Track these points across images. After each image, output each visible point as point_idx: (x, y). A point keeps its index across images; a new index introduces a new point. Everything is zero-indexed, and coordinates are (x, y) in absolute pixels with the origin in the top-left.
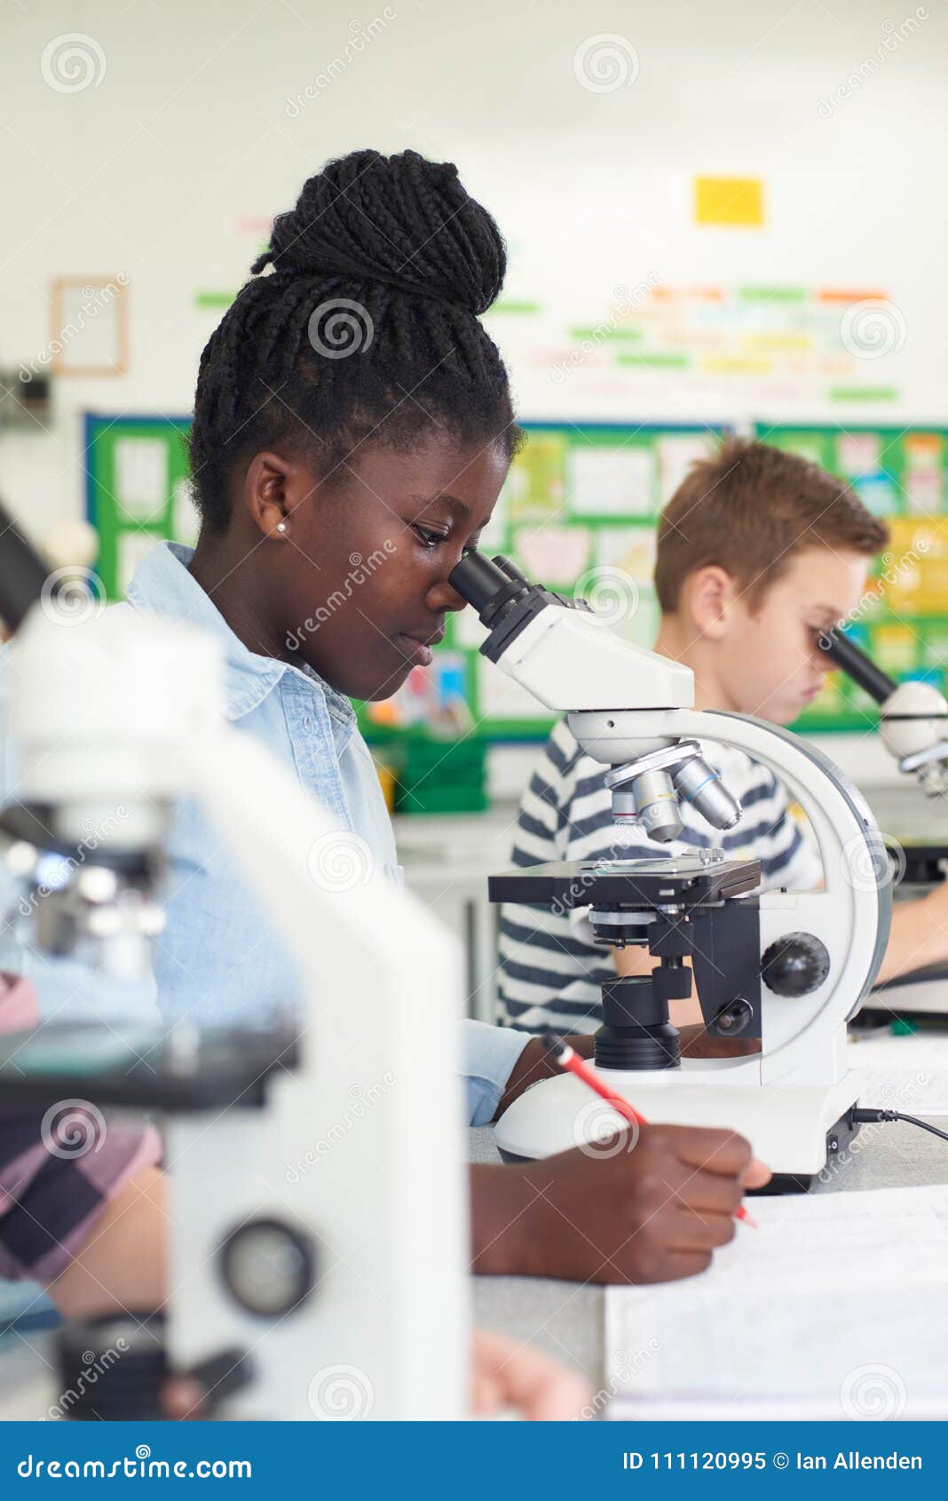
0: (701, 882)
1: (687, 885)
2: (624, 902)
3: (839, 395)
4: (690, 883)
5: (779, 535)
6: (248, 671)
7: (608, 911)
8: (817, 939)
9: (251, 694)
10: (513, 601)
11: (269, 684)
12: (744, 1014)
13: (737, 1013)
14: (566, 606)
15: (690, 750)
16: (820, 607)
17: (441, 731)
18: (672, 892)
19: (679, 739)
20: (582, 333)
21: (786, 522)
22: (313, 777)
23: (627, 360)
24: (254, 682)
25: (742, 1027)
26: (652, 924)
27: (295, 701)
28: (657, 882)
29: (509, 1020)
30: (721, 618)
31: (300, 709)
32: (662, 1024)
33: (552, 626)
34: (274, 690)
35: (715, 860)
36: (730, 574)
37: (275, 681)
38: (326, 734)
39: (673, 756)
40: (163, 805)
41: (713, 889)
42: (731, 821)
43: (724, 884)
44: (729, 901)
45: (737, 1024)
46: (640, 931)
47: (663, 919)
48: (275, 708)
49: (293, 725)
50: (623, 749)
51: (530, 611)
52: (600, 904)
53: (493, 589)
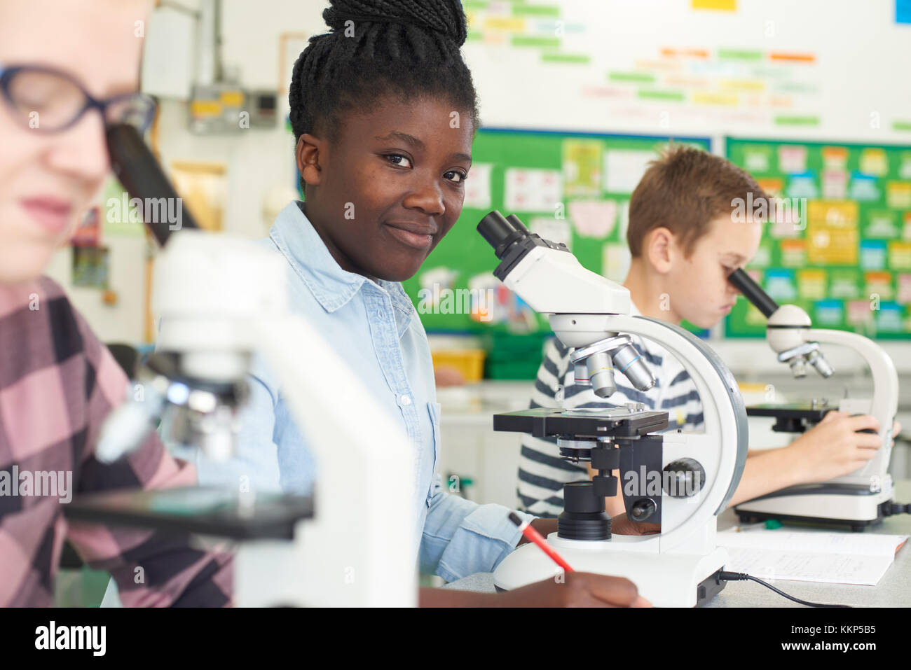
0: (624, 423)
1: (615, 425)
2: (577, 434)
3: (781, 121)
4: (617, 423)
5: (704, 207)
6: (342, 282)
7: (568, 440)
8: (697, 463)
9: (343, 296)
10: (516, 243)
11: (354, 290)
12: (650, 508)
13: (645, 507)
14: (550, 247)
15: (624, 341)
16: (730, 254)
17: (517, 328)
18: (605, 429)
19: (618, 333)
20: (617, 77)
21: (708, 198)
22: (383, 346)
23: (644, 95)
24: (345, 289)
25: (647, 517)
26: (594, 448)
27: (372, 300)
28: (596, 422)
29: (524, 509)
30: (667, 260)
31: (375, 305)
32: (600, 512)
33: (538, 260)
34: (358, 293)
35: (638, 410)
36: (673, 232)
37: (358, 288)
38: (391, 320)
39: (613, 343)
40: (247, 355)
41: (632, 429)
42: (648, 386)
43: (640, 425)
44: (644, 436)
45: (645, 513)
46: (587, 453)
47: (601, 445)
48: (359, 304)
49: (370, 314)
50: (581, 338)
51: (525, 250)
52: (563, 435)
53: (504, 235)
